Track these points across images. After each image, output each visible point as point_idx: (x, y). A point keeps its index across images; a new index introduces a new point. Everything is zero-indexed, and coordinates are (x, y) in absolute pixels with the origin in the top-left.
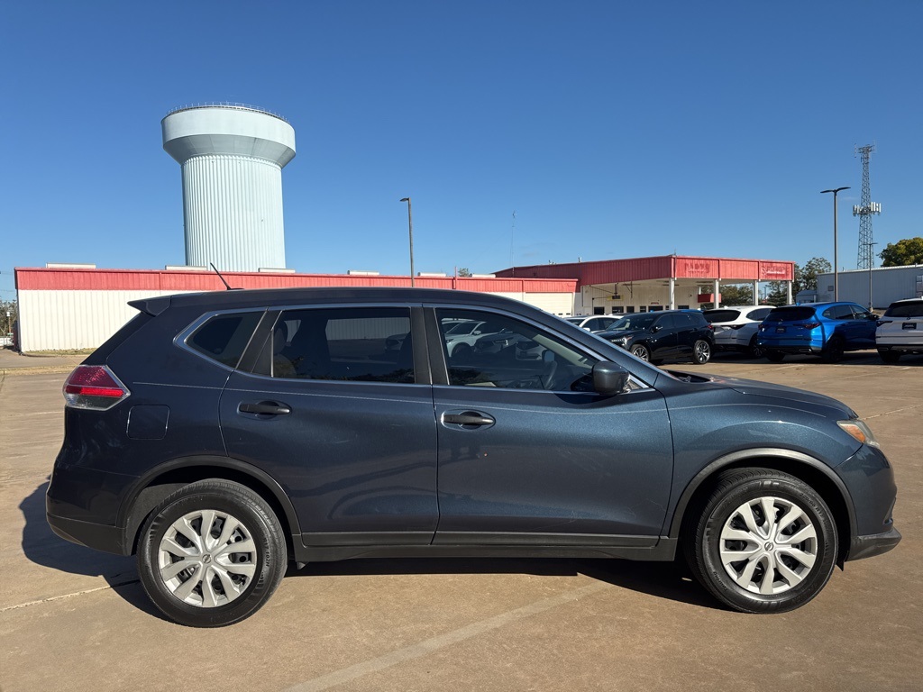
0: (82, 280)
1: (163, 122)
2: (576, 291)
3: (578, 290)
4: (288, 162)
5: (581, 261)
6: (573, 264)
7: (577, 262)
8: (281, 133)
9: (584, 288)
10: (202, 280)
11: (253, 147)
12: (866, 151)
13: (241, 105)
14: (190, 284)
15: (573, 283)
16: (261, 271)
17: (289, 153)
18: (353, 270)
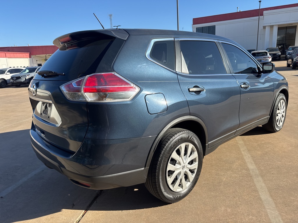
2: (30, 58)
3: (30, 57)
5: (29, 46)
6: (26, 47)
7: (28, 46)
9: (33, 56)
12: (111, 16)
15: (28, 54)
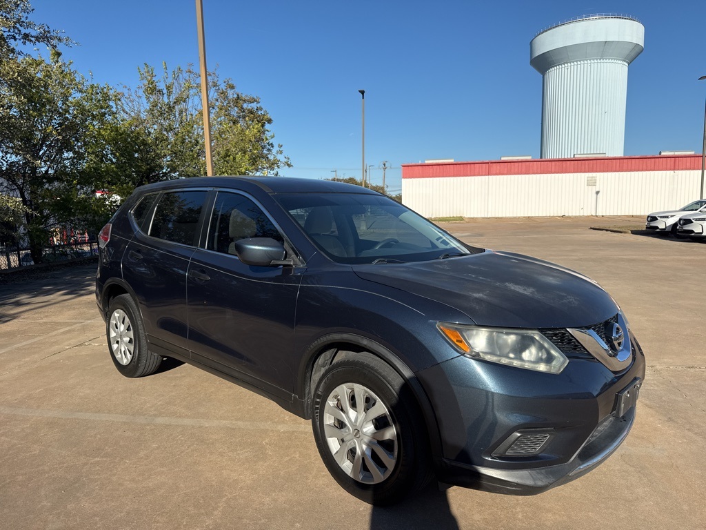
0: (438, 171)
1: (531, 43)
4: (635, 58)
8: (631, 32)
10: (520, 167)
11: (603, 50)
13: (595, 15)
14: (510, 170)
16: (576, 156)
17: (637, 50)
18: (664, 151)
